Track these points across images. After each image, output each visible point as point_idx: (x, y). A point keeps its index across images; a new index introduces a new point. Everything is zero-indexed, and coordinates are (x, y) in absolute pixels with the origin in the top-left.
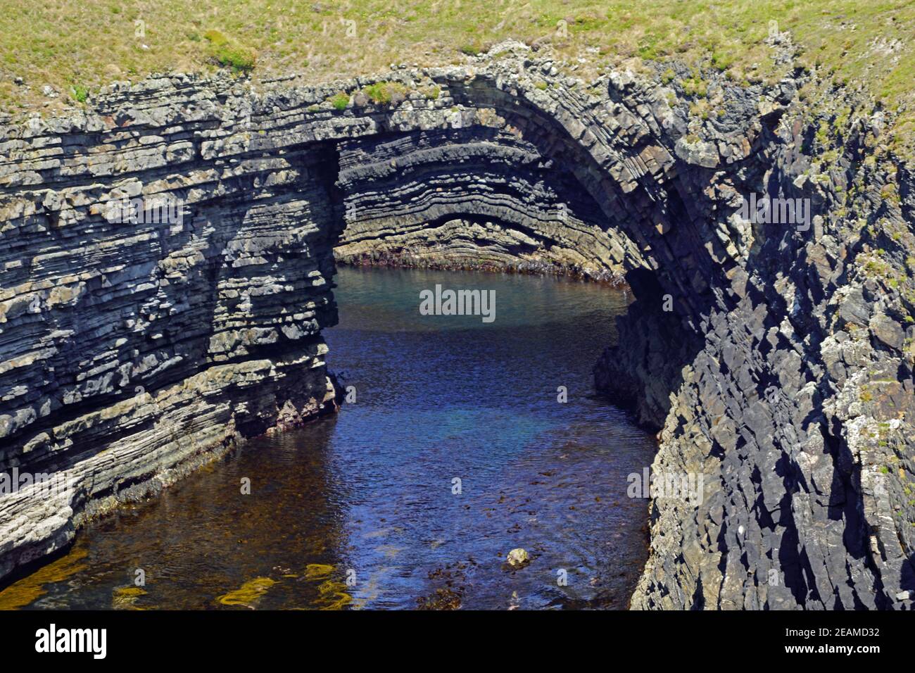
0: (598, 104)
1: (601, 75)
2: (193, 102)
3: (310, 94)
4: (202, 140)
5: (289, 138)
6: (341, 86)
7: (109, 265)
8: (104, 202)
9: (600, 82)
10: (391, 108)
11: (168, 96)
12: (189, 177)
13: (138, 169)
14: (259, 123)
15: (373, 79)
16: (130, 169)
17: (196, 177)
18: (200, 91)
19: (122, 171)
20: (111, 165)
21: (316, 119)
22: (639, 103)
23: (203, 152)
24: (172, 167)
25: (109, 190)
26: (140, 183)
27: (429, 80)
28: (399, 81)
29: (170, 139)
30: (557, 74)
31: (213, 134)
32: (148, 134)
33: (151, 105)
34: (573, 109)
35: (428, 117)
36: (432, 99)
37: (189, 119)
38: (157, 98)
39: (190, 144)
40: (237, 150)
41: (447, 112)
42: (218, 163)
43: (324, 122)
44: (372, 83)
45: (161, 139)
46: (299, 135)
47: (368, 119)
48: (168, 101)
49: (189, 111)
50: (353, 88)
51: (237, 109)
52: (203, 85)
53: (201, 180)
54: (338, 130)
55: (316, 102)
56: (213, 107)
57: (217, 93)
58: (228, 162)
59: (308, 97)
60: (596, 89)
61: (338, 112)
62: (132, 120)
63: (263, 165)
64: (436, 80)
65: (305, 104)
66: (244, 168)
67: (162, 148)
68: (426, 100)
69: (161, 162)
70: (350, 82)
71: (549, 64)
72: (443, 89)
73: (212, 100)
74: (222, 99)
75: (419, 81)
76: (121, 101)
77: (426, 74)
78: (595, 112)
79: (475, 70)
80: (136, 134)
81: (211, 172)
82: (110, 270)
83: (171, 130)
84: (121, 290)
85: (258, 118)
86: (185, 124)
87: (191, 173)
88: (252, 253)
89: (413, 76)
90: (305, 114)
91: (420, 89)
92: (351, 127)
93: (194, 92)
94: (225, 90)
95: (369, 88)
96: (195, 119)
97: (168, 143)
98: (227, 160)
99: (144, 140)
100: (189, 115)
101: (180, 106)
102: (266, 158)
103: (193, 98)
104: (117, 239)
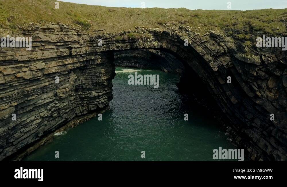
0: (207, 41)
1: (207, 32)
2: (68, 35)
3: (109, 35)
4: (72, 48)
5: (101, 49)
6: (119, 33)
7: (28, 97)
8: (25, 72)
9: (207, 34)
10: (136, 41)
11: (58, 31)
12: (67, 61)
13: (43, 58)
14: (92, 44)
15: (130, 31)
16: (39, 58)
17: (69, 61)
18: (71, 31)
19: (35, 59)
20: (30, 56)
21: (110, 43)
22: (220, 42)
23: (72, 52)
24: (60, 57)
25: (28, 66)
26: (44, 63)
27: (148, 32)
28: (138, 32)
29: (58, 47)
30: (191, 32)
31: (76, 47)
32: (49, 45)
33: (51, 34)
34: (198, 43)
35: (148, 44)
36: (149, 38)
37: (66, 41)
38: (53, 32)
39: (67, 50)
40: (84, 52)
41: (154, 43)
42: (78, 56)
43: (113, 45)
44: (129, 32)
45: (55, 47)
46: (105, 48)
47: (127, 44)
48: (57, 33)
49: (66, 38)
50: (123, 34)
51: (85, 39)
52: (72, 29)
53: (72, 62)
54: (117, 47)
55: (110, 38)
56: (76, 37)
57: (77, 33)
58: (81, 56)
59: (108, 36)
60: (205, 37)
61: (118, 41)
62: (41, 38)
63: (93, 57)
64: (150, 32)
65: (107, 38)
66: (87, 58)
67: (55, 50)
68: (147, 38)
69: (55, 55)
70: (122, 32)
71: (188, 28)
72: (152, 35)
73: (75, 35)
74: (79, 35)
75: (145, 32)
76: (34, 30)
77: (147, 30)
78: (206, 44)
79: (163, 29)
80: (43, 44)
81: (75, 59)
82: (29, 99)
83: (59, 44)
84: (37, 104)
85: (91, 42)
86: (64, 42)
87: (68, 60)
88: (89, 85)
89: (142, 31)
90: (107, 42)
91: (145, 35)
92: (122, 47)
93: (69, 31)
94: (80, 32)
95: (128, 34)
96: (69, 41)
97: (58, 49)
98: (81, 55)
99: (47, 47)
100: (66, 39)
101: (63, 35)
102: (94, 55)
103: (68, 33)
104: (32, 86)
